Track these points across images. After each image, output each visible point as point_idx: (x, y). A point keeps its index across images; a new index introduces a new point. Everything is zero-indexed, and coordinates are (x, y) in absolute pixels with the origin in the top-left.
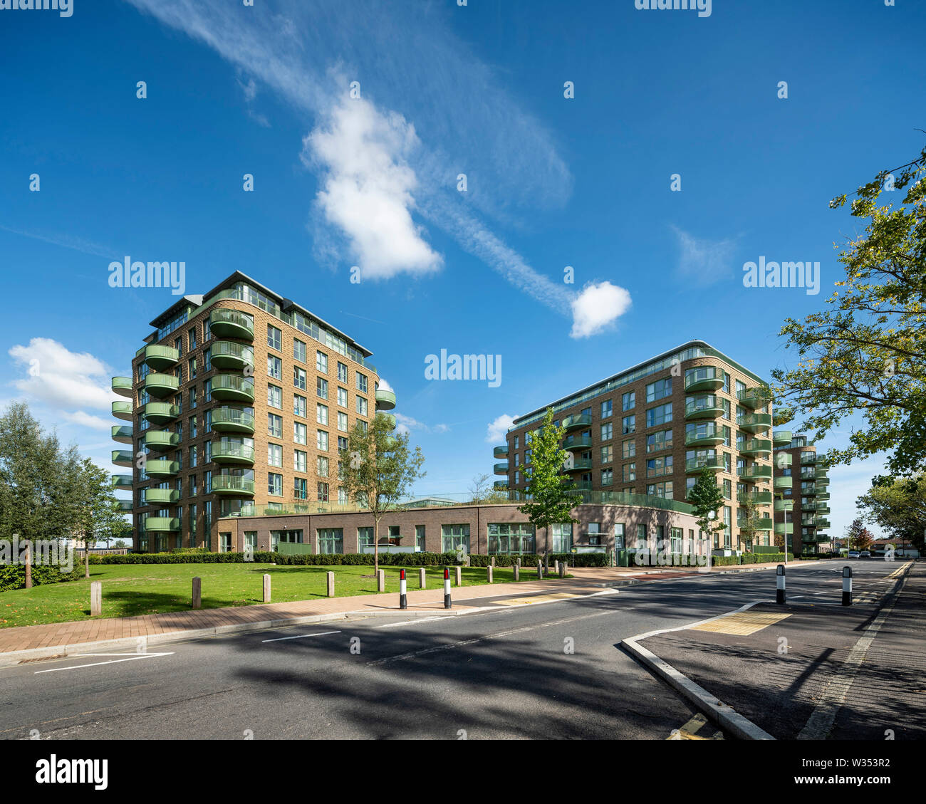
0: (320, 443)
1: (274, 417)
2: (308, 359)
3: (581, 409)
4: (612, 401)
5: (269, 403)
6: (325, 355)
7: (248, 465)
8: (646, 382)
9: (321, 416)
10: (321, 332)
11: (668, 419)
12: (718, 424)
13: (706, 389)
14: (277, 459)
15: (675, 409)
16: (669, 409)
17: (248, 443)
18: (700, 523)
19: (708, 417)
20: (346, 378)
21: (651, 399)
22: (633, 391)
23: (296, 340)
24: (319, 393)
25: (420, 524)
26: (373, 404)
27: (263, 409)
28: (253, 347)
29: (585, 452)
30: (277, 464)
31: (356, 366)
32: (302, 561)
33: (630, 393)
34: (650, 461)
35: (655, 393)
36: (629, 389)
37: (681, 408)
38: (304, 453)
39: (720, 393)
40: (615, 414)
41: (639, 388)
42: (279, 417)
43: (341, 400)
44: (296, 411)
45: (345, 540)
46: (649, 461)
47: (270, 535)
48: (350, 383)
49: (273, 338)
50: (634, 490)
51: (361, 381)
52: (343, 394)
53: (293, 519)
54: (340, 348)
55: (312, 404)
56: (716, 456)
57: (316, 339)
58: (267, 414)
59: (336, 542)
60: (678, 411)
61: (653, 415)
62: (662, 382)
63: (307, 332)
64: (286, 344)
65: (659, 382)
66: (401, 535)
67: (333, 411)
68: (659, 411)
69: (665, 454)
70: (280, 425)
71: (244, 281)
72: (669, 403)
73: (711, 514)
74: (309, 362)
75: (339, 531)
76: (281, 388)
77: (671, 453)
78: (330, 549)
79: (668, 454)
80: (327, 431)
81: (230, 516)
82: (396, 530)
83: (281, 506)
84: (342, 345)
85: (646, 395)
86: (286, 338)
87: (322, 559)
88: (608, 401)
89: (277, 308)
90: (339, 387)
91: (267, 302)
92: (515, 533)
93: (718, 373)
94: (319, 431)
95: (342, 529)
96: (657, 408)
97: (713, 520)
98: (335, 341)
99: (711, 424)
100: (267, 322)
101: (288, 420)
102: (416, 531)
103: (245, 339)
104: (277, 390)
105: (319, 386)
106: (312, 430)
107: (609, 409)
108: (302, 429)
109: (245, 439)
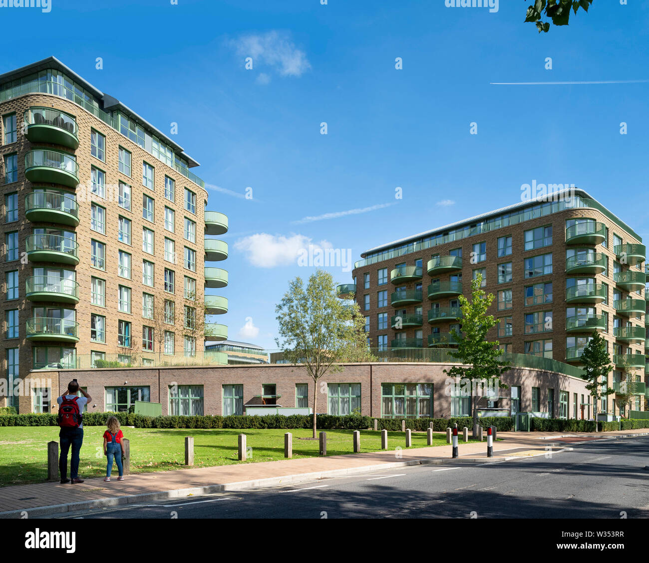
0: (145, 276)
1: (97, 243)
2: (135, 171)
3: (448, 249)
4: (486, 244)
5: (92, 227)
6: (152, 167)
7: (69, 304)
8: (524, 228)
9: (146, 244)
10: (147, 138)
11: (548, 271)
12: (597, 281)
13: (586, 243)
14: (99, 297)
15: (555, 261)
16: (549, 259)
17: (70, 276)
18: (589, 387)
19: (588, 273)
20: (174, 195)
21: (529, 247)
22: (510, 236)
23: (121, 148)
24: (145, 215)
25: (301, 382)
26: (201, 227)
27: (85, 234)
28: (76, 156)
29: (453, 299)
30: (99, 303)
31: (183, 181)
32: (171, 424)
33: (507, 237)
34: (529, 315)
35: (534, 241)
36: (505, 233)
37: (561, 261)
38: (128, 288)
39: (600, 248)
40: (490, 258)
41: (516, 233)
42: (102, 244)
43: (166, 223)
44: (120, 236)
45: (205, 399)
46: (527, 315)
47: (105, 391)
48: (177, 201)
49: (97, 145)
50: (510, 346)
51: (189, 200)
52: (170, 215)
53: (137, 373)
54: (166, 158)
55: (137, 228)
56: (596, 316)
57: (141, 146)
58: (90, 241)
59: (195, 402)
60: (560, 262)
61: (531, 264)
62: (542, 229)
63: (132, 137)
64: (111, 154)
65: (538, 229)
66: (278, 393)
67: (160, 238)
68: (538, 260)
69: (545, 309)
70: (103, 254)
71: (57, 70)
72: (549, 253)
73: (601, 379)
74: (135, 176)
75: (198, 389)
76: (105, 208)
77: (551, 308)
78: (186, 410)
79: (548, 309)
80: (153, 261)
81: (47, 368)
82: (270, 389)
83: (103, 355)
84: (169, 154)
85: (523, 242)
86: (111, 146)
87: (197, 421)
88: (481, 243)
89: (96, 105)
90: (166, 207)
91: (84, 97)
92: (411, 394)
93: (599, 228)
94: (145, 261)
95: (203, 386)
96: (536, 258)
97: (602, 384)
98: (162, 150)
99: (591, 281)
100: (90, 125)
101: (112, 249)
102: (296, 389)
103: (68, 147)
104: (100, 211)
105: (145, 205)
106: (137, 260)
107: (481, 252)
108: (126, 259)
109: (65, 272)
